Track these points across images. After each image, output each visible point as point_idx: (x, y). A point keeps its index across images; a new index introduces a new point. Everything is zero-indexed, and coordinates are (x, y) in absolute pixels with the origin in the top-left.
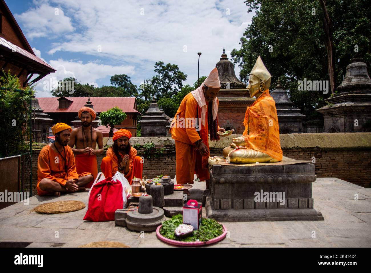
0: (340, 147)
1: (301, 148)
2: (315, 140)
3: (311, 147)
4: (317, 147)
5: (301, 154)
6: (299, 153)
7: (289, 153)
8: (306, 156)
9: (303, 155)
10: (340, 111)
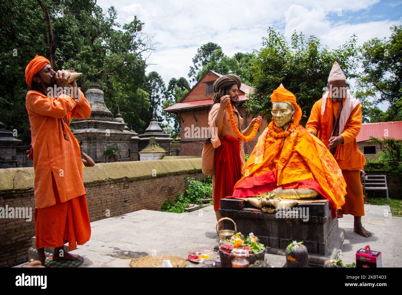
0: (143, 175)
1: (113, 180)
2: (122, 169)
3: (121, 177)
4: (126, 177)
5: (112, 187)
6: (110, 186)
7: (101, 186)
8: (116, 188)
9: (114, 187)
10: (84, 137)
